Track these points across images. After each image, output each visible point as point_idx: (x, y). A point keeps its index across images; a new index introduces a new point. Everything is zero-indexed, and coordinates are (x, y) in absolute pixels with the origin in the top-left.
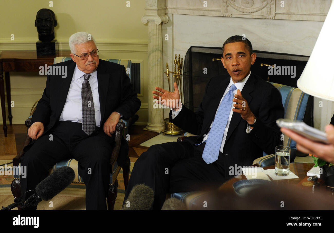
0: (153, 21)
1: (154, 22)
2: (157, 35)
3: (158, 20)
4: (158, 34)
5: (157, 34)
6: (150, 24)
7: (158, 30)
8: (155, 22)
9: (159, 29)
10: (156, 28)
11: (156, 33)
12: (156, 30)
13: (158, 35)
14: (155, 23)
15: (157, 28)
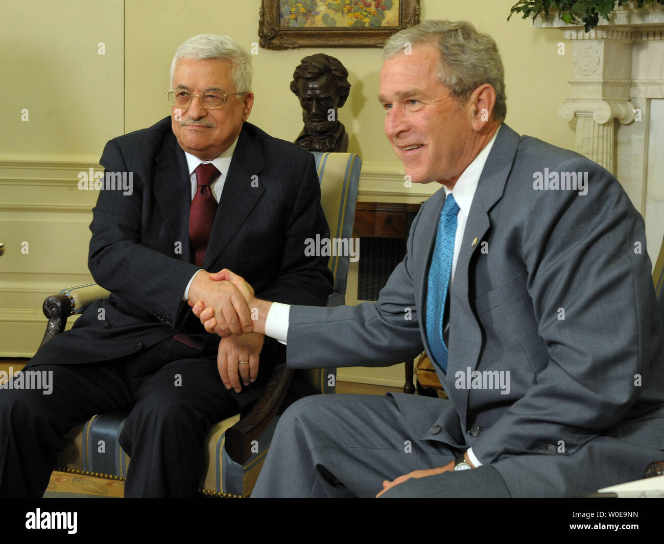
0: (588, 115)
1: (592, 117)
2: (598, 154)
3: (604, 112)
4: (600, 151)
5: (598, 150)
6: (580, 123)
7: (601, 141)
8: (595, 118)
9: (605, 137)
10: (596, 135)
11: (596, 147)
12: (596, 140)
13: (603, 153)
14: (594, 121)
15: (601, 133)
